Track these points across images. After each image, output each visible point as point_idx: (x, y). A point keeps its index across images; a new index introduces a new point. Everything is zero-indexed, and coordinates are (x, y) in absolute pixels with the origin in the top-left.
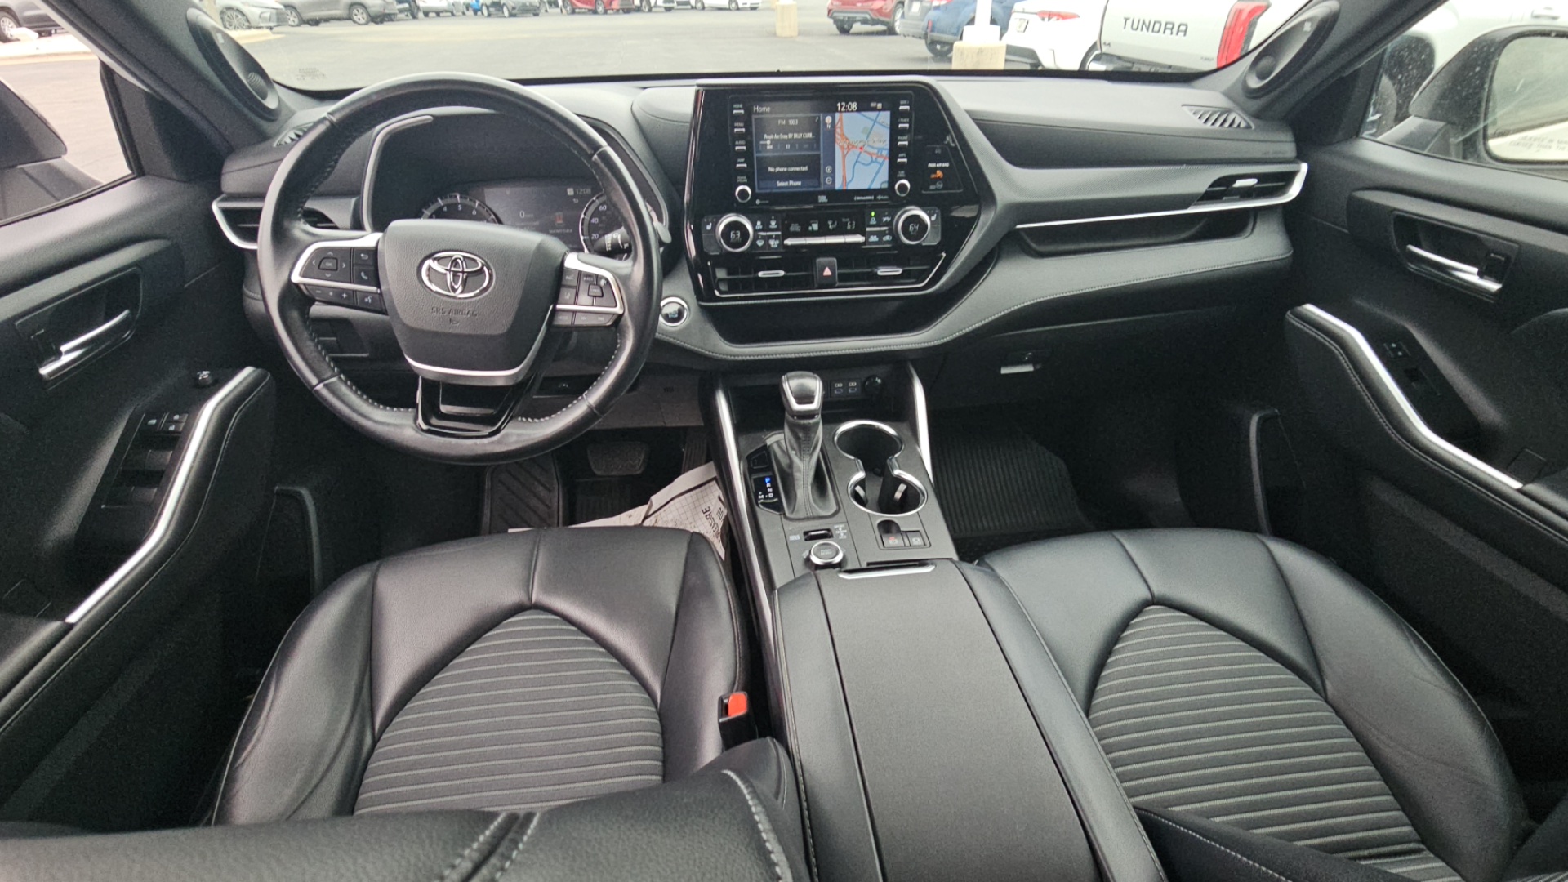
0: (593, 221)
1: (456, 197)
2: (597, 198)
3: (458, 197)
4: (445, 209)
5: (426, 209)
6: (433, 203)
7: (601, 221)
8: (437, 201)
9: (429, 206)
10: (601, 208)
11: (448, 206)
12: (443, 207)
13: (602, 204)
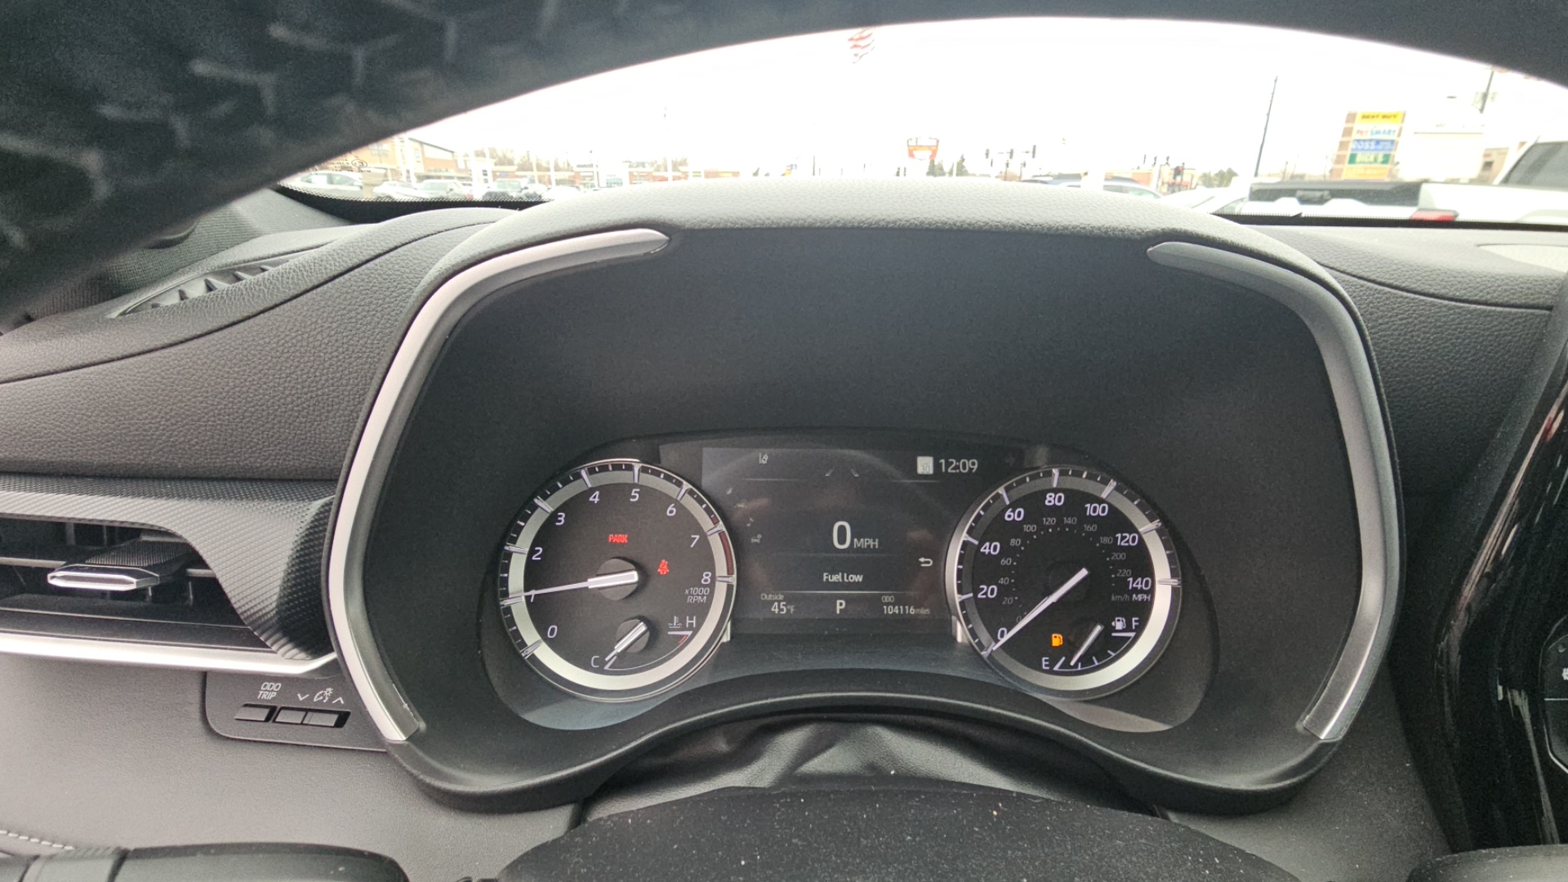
0: (986, 549)
1: (630, 467)
2: (1007, 490)
3: (637, 467)
4: (595, 498)
5: (545, 497)
6: (566, 482)
7: (1006, 551)
8: (578, 476)
9: (555, 489)
10: (1010, 515)
11: (604, 489)
12: (591, 491)
13: (1014, 506)
